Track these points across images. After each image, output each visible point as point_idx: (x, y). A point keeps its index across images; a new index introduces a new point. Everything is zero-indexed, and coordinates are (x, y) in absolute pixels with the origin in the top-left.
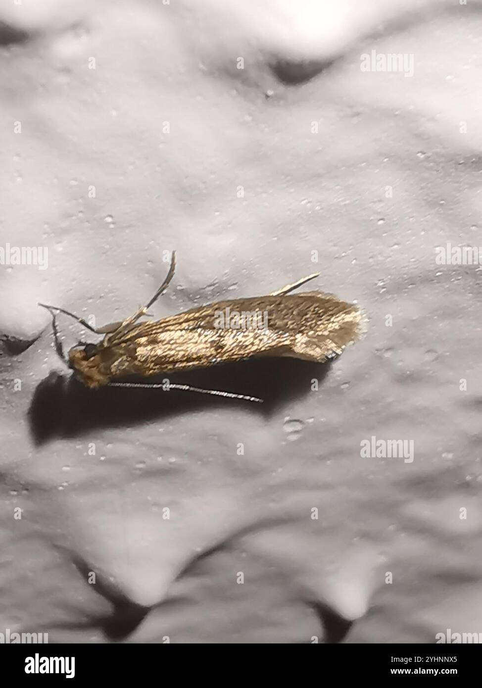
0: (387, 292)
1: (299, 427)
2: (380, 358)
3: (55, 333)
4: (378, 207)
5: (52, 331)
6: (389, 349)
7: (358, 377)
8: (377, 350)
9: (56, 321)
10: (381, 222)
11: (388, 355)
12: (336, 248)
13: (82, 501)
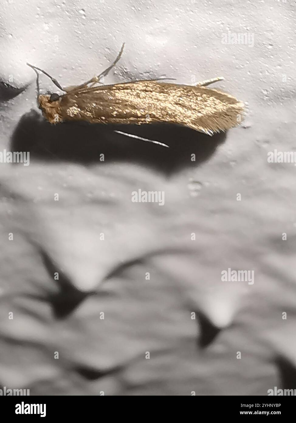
0: (270, 100)
1: (198, 187)
2: (259, 147)
3: (38, 89)
4: (269, 35)
5: (36, 87)
6: (267, 142)
7: (243, 158)
8: (258, 141)
9: (39, 79)
10: (270, 47)
11: (265, 146)
12: (237, 61)
13: (49, 213)
